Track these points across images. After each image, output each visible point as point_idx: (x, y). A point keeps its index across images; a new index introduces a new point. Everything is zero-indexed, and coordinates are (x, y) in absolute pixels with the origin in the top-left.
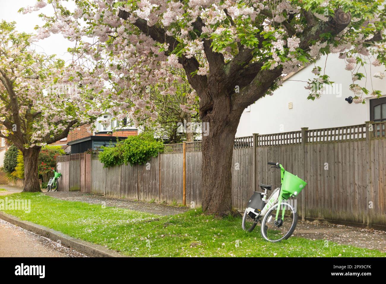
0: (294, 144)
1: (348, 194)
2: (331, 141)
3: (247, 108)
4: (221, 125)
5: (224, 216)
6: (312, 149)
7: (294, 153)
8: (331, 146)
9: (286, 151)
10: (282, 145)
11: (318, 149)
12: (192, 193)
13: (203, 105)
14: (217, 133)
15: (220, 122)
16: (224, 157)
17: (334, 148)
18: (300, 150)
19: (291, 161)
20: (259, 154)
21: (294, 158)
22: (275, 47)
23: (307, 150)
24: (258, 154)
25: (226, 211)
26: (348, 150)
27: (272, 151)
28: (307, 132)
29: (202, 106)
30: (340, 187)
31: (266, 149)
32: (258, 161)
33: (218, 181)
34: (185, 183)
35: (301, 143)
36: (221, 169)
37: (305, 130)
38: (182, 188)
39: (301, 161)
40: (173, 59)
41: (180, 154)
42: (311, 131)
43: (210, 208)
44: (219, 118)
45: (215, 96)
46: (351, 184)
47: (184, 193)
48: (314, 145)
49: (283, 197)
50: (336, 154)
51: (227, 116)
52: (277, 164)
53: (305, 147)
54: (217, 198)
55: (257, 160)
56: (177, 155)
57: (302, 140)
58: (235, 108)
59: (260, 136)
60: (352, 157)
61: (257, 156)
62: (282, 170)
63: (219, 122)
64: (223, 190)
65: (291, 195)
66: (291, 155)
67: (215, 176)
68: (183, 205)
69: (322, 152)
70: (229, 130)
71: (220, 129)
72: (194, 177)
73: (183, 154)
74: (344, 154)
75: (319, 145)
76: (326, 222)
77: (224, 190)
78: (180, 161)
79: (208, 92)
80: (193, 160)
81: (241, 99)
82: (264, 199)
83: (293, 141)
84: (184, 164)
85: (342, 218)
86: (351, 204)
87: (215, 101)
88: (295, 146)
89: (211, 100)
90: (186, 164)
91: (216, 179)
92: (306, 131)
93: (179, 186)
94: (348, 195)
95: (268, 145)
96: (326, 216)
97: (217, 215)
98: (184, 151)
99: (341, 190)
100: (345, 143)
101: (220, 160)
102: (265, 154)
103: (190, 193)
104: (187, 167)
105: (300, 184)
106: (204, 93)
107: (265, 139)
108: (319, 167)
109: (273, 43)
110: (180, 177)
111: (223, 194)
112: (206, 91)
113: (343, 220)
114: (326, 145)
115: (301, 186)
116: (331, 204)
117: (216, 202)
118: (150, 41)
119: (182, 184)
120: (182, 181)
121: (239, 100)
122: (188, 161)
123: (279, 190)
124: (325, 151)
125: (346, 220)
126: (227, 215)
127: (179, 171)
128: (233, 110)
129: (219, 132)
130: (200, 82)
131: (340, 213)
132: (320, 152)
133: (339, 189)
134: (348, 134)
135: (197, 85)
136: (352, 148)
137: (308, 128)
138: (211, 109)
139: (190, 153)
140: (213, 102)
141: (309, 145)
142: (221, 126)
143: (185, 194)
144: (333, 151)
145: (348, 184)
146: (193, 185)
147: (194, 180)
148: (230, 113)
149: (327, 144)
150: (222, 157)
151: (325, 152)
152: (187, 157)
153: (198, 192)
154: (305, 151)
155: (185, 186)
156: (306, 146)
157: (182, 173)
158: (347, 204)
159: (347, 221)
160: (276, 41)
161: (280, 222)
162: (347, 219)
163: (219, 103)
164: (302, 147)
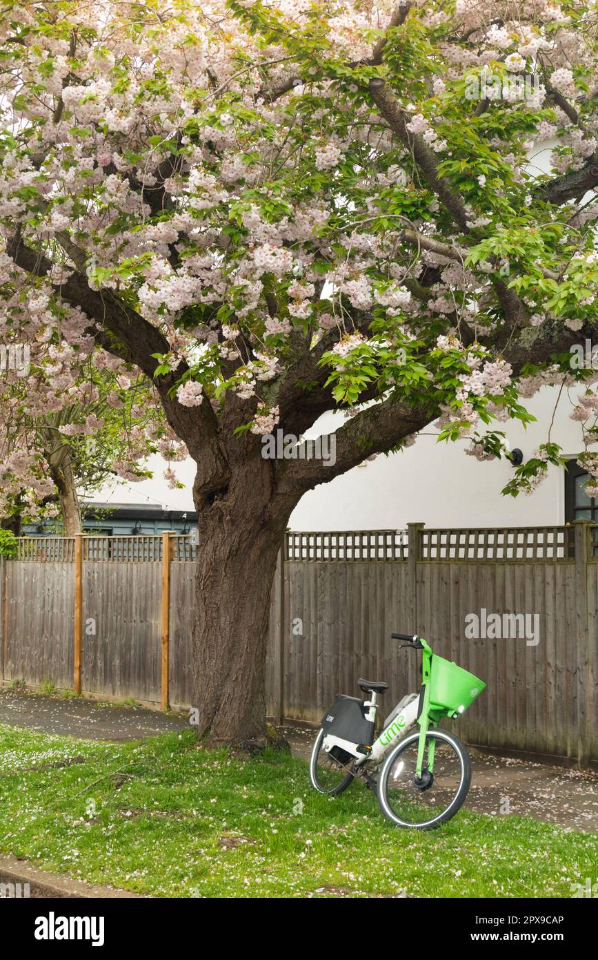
0: (388, 559)
1: (530, 687)
2: (485, 561)
3: (313, 489)
4: (249, 528)
5: (254, 751)
6: (436, 577)
7: (387, 583)
8: (486, 571)
9: (367, 576)
10: (355, 559)
11: (452, 577)
12: (100, 664)
13: (205, 478)
14: (237, 550)
15: (248, 521)
16: (252, 606)
17: (494, 576)
18: (403, 576)
19: (379, 601)
20: (293, 578)
21: (386, 596)
22: (467, 388)
23: (422, 577)
24: (289, 577)
25: (255, 737)
26: (528, 583)
27: (328, 574)
28: (423, 533)
29: (202, 482)
30: (508, 670)
31: (312, 567)
32: (290, 596)
33: (238, 664)
34: (81, 638)
35: (405, 559)
36: (245, 636)
37: (418, 528)
38: (71, 650)
39: (406, 602)
40: (191, 392)
41: (65, 565)
42: (432, 532)
43: (215, 731)
44: (244, 513)
45: (237, 459)
46: (535, 663)
47: (77, 664)
48: (442, 565)
49: (429, 717)
50: (499, 590)
51: (265, 507)
52: (415, 638)
53: (418, 570)
54: (235, 705)
55: (286, 592)
56: (57, 566)
57: (411, 552)
58: (283, 488)
59: (296, 535)
60: (539, 599)
61: (286, 583)
62: (427, 652)
63: (244, 520)
64: (249, 687)
65: (450, 714)
66: (378, 585)
67: (229, 653)
68: (73, 693)
69: (462, 584)
70: (267, 541)
71: (246, 539)
72: (106, 624)
73: (75, 565)
74: (518, 592)
75: (454, 568)
76: (472, 749)
77: (252, 687)
78: (65, 581)
79: (219, 449)
80: (105, 582)
81: (303, 469)
82: (370, 717)
83: (385, 552)
84: (78, 592)
85: (513, 741)
86: (537, 710)
87: (236, 471)
88: (390, 566)
89: (226, 466)
90: (84, 591)
91: (231, 659)
92: (419, 532)
93: (61, 645)
94: (528, 689)
95: (317, 559)
96: (472, 736)
97: (237, 748)
98: (76, 558)
99: (511, 676)
100: (522, 567)
101: (242, 614)
102: (308, 579)
103: (95, 664)
104: (85, 599)
105: (472, 688)
106: (208, 450)
107: (308, 543)
108: (453, 619)
109: (462, 378)
110: (66, 622)
111: (249, 696)
112: (213, 446)
113: (516, 747)
114: (472, 570)
115: (475, 692)
116: (486, 708)
117: (231, 715)
118: (79, 320)
119: (71, 641)
120: (72, 632)
121: (296, 472)
122: (89, 585)
123: (418, 699)
124: (470, 582)
125: (522, 746)
126: (260, 749)
127: (62, 606)
128: (278, 494)
129: (244, 545)
130: (199, 422)
131: (509, 729)
132: (457, 583)
133: (505, 674)
134: (529, 546)
135: (190, 429)
136: (539, 579)
137: (424, 524)
138: (224, 490)
139: (96, 564)
140: (230, 472)
141: (428, 565)
142: (250, 532)
143: (80, 666)
144: (490, 584)
145: (529, 663)
146: (105, 645)
147: (106, 633)
148: (271, 499)
149: (475, 567)
150: (248, 604)
151: (471, 586)
152: (85, 575)
153: (117, 662)
154: (419, 579)
155: (81, 645)
156: (419, 567)
157: (73, 612)
158: (525, 709)
159: (525, 748)
160: (468, 373)
161: (426, 778)
162: (526, 745)
163: (246, 476)
164: (409, 568)
